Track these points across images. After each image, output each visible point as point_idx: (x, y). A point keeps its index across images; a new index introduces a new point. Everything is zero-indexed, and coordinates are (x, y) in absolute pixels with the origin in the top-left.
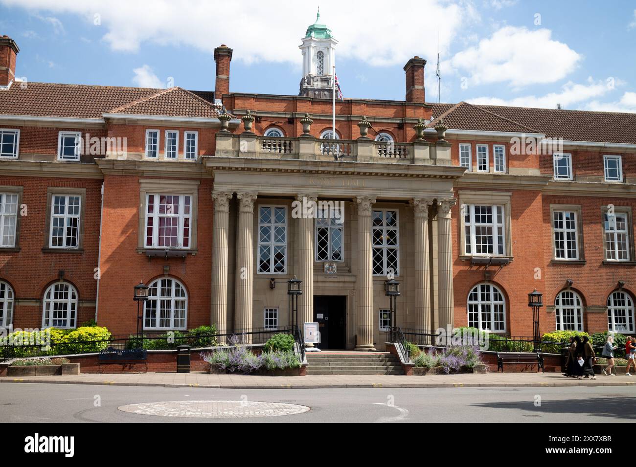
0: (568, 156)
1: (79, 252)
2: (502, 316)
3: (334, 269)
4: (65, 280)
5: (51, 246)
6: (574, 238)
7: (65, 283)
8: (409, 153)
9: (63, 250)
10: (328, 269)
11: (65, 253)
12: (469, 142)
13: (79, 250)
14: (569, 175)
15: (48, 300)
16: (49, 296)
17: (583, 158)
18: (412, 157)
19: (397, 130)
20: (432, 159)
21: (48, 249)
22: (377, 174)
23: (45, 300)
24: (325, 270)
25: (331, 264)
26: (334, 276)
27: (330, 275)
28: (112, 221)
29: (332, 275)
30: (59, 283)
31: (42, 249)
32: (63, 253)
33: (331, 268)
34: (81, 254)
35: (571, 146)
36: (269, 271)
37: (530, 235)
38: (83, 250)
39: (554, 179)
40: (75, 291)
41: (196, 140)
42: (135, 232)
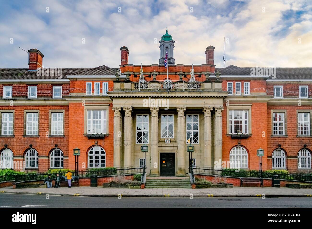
0: (281, 87)
3: (169, 141)
4: (58, 148)
5: (52, 134)
6: (282, 125)
8: (202, 87)
12: (232, 81)
13: (63, 135)
14: (281, 96)
17: (289, 87)
18: (203, 88)
20: (213, 89)
21: (51, 136)
22: (186, 97)
23: (51, 156)
24: (165, 142)
25: (167, 139)
26: (169, 144)
28: (73, 123)
30: (56, 150)
33: (167, 141)
34: (64, 137)
35: (283, 82)
36: (141, 143)
37: (261, 124)
38: (65, 136)
39: (273, 98)
40: (62, 153)
41: (108, 86)
42: (83, 127)
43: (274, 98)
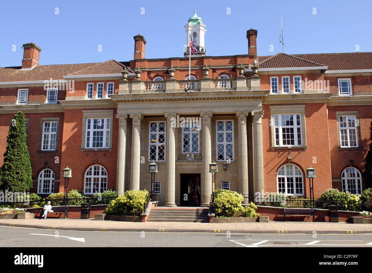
0: (349, 80)
1: (56, 152)
2: (301, 185)
3: (192, 158)
4: (49, 168)
5: (42, 150)
6: (354, 133)
7: (49, 169)
9: (48, 151)
10: (189, 158)
11: (49, 153)
12: (277, 75)
13: (56, 151)
14: (349, 92)
15: (41, 179)
16: (41, 177)
17: (359, 81)
18: (235, 86)
19: (231, 72)
20: (248, 87)
21: (41, 151)
22: (211, 99)
23: (39, 178)
24: (187, 158)
25: (190, 154)
26: (192, 162)
27: (190, 161)
28: (68, 134)
29: (191, 161)
30: (46, 169)
31: (37, 151)
32: (47, 153)
33: (190, 157)
34: (56, 153)
35: (350, 73)
37: (319, 132)
38: (57, 151)
39: (338, 95)
40: (54, 174)
41: (113, 87)
42: (80, 140)
43: (340, 95)
